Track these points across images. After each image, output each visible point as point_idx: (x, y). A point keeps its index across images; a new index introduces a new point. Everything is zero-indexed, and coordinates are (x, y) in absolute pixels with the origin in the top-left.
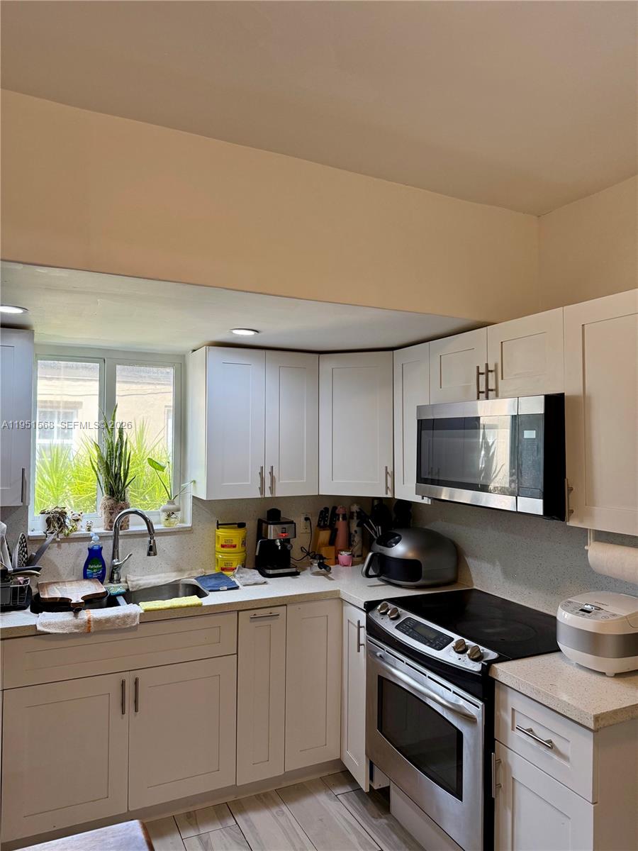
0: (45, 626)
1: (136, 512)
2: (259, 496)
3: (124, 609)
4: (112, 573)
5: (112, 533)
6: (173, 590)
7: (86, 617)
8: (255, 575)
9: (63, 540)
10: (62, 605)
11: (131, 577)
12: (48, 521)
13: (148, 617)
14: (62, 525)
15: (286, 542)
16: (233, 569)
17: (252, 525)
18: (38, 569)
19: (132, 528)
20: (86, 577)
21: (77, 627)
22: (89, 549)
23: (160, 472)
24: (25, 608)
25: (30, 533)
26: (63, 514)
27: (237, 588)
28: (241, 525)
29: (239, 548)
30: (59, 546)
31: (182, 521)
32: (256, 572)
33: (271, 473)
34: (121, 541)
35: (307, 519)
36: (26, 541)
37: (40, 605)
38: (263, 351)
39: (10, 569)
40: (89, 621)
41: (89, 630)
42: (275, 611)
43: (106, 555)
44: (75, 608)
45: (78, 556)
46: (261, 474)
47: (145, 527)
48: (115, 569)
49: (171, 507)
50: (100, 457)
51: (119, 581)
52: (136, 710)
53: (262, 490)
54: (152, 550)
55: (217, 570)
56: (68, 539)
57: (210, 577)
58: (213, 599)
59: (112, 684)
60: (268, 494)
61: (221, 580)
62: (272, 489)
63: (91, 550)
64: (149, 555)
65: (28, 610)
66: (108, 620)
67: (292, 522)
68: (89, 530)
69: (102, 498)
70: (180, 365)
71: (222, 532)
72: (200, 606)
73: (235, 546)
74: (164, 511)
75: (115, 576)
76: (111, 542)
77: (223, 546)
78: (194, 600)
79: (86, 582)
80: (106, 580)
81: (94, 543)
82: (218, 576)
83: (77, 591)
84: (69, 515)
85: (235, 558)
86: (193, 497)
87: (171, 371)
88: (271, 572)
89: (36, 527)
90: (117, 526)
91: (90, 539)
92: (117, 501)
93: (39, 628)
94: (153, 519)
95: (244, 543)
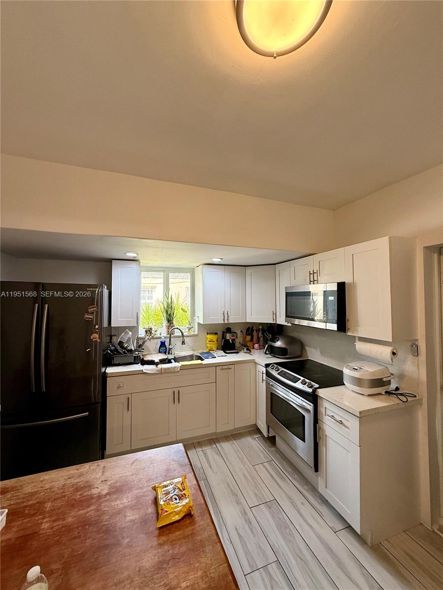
0: (146, 370)
1: (177, 328)
2: (223, 322)
3: (174, 364)
4: (169, 351)
5: (169, 336)
6: (191, 358)
7: (160, 367)
8: (222, 353)
9: (151, 338)
10: (152, 363)
11: (176, 352)
12: (146, 331)
13: (183, 368)
14: (151, 333)
15: (233, 340)
16: (214, 350)
17: (220, 334)
18: (143, 349)
19: (176, 334)
20: (160, 352)
21: (157, 371)
23: (186, 313)
24: (139, 363)
25: (140, 336)
26: (151, 329)
27: (215, 357)
28: (216, 334)
29: (215, 342)
30: (150, 341)
31: (194, 332)
32: (222, 351)
33: (227, 314)
34: (172, 339)
35: (241, 331)
36: (138, 339)
37: (144, 363)
38: (224, 266)
39: (133, 349)
40: (162, 369)
41: (161, 372)
42: (230, 367)
43: (167, 344)
44: (157, 364)
45: (157, 344)
46: (223, 314)
47: (181, 334)
48: (170, 349)
49: (190, 326)
50: (164, 308)
51: (171, 354)
52: (179, 402)
53: (224, 320)
54: (183, 343)
55: (207, 350)
56: (153, 338)
57: (205, 353)
58: (206, 361)
59: (170, 392)
60: (226, 322)
61: (209, 354)
62: (228, 320)
63: (161, 342)
64: (182, 344)
65: (140, 364)
66: (168, 368)
67: (236, 333)
68: (160, 335)
69: (165, 323)
70: (192, 271)
71: (209, 336)
72: (202, 364)
73: (214, 342)
74: (187, 328)
75: (170, 352)
76: (169, 339)
77: (209, 341)
78: (199, 362)
79: (160, 354)
80: (167, 353)
81: (163, 340)
82: (208, 353)
83: (157, 358)
84: (153, 329)
85: (214, 347)
86: (198, 323)
87: (189, 274)
88: (228, 352)
89: (142, 333)
90: (170, 334)
91: (161, 338)
92: (170, 324)
93: (144, 371)
94: (183, 331)
95: (217, 341)
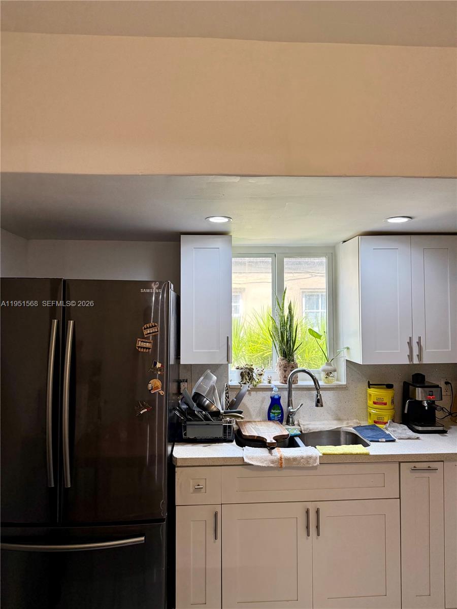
0: (249, 459)
1: (304, 371)
2: (408, 363)
3: (302, 451)
4: (288, 417)
5: (287, 386)
6: (334, 437)
7: (278, 456)
8: (403, 430)
9: (252, 390)
10: (258, 442)
11: (302, 422)
12: (242, 375)
13: (327, 459)
14: (251, 378)
15: (431, 404)
16: (385, 423)
17: (398, 386)
18: (241, 412)
19: (301, 383)
20: (270, 419)
21: (273, 462)
22: (271, 397)
23: (318, 340)
24: (232, 441)
25: (230, 383)
26: (251, 370)
27: (394, 441)
28: (389, 386)
29: (389, 406)
30: (250, 394)
31: (337, 380)
32: (405, 427)
33: (419, 343)
34: (293, 392)
35: (447, 383)
36: (229, 389)
37: (244, 441)
38: (408, 237)
39: (222, 411)
40: (281, 458)
41: (281, 465)
42: (433, 465)
43: (284, 402)
44: (270, 447)
45: (263, 401)
46: (410, 344)
47: (312, 383)
48: (290, 414)
49: (329, 368)
50: (276, 328)
51: (293, 424)
52: (318, 535)
53: (411, 357)
54: (319, 403)
55: (370, 422)
56: (256, 389)
57: (366, 427)
58: (376, 449)
59: (298, 511)
60: (416, 361)
61: (375, 432)
62: (420, 357)
64: (317, 406)
65: (234, 443)
66: (295, 459)
67: (437, 386)
68: (270, 383)
69: (277, 359)
71: (372, 391)
73: (385, 404)
74: (324, 371)
75: (291, 419)
76: (286, 393)
77: (375, 403)
78: (358, 449)
79: (271, 423)
80: (284, 423)
81: (275, 393)
82: (373, 428)
83: (270, 431)
84: (255, 371)
85: (387, 415)
86: (347, 360)
88: (420, 428)
89: (234, 379)
90: (290, 382)
91: (271, 389)
92: (289, 362)
93: (246, 460)
94: (317, 376)
95: (393, 402)
